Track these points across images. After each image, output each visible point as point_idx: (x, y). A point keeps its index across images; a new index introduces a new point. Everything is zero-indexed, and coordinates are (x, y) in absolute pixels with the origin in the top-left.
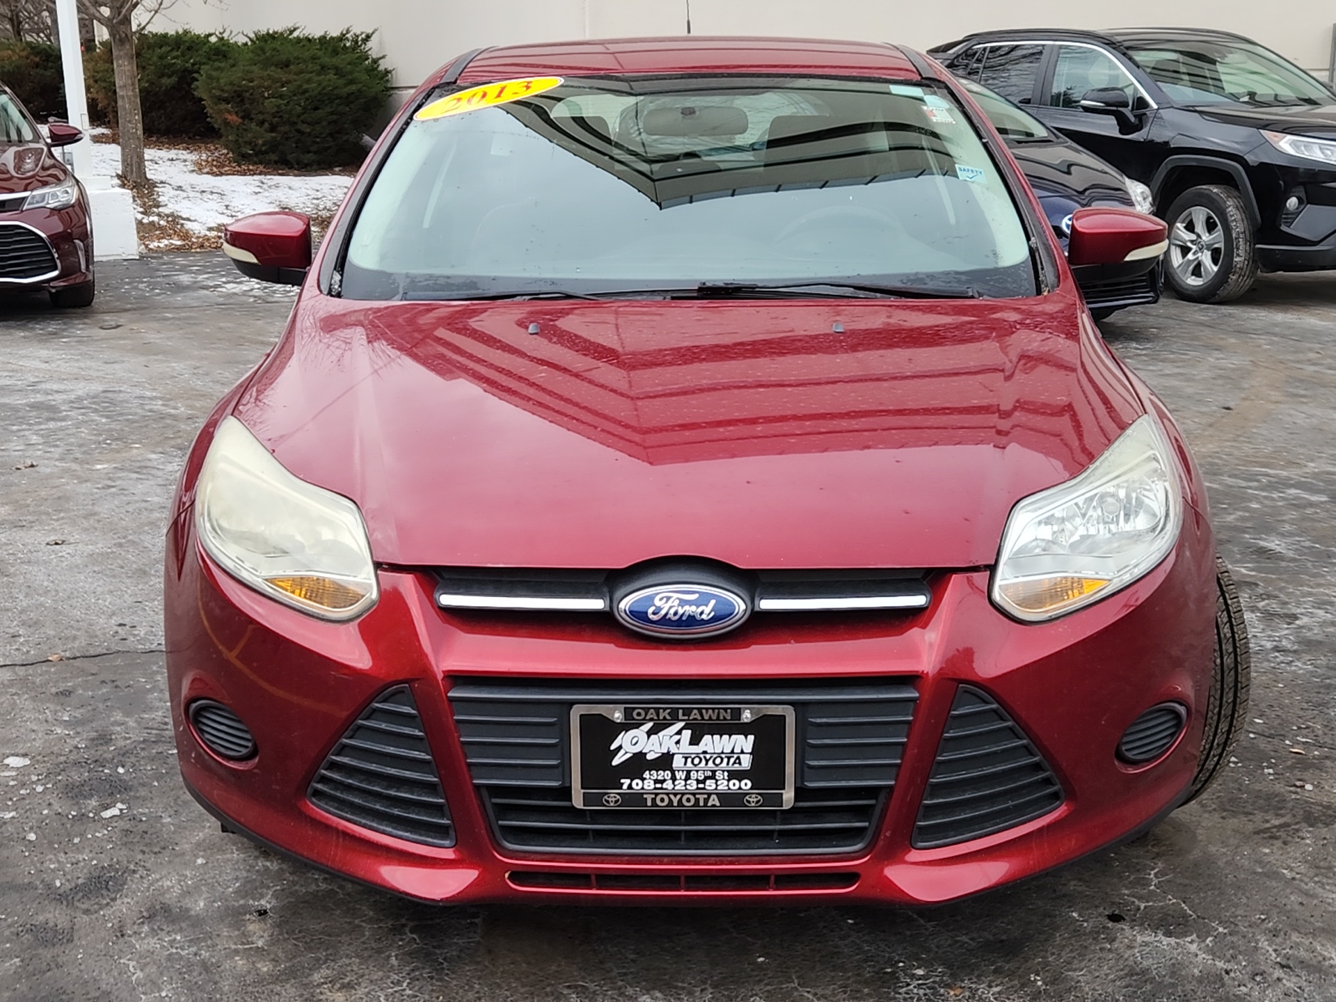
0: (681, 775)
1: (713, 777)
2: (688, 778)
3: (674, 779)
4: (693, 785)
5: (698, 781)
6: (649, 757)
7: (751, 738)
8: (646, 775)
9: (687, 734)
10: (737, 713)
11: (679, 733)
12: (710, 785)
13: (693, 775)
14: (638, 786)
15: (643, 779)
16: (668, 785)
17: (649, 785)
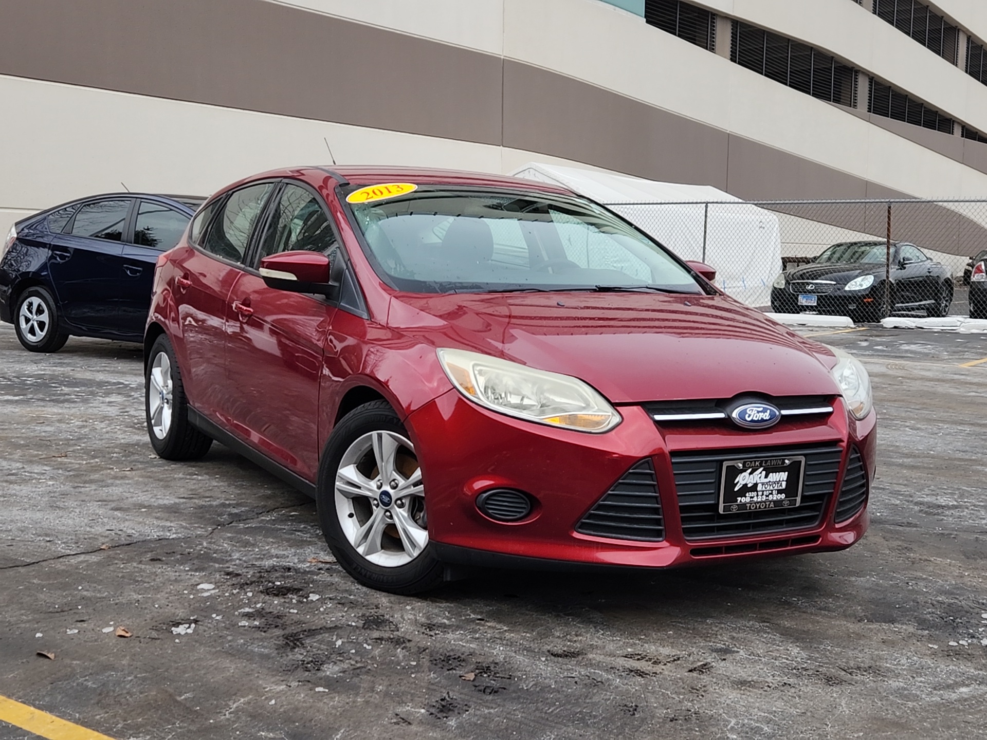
0: (760, 493)
1: (772, 494)
2: (763, 494)
3: (757, 495)
4: (764, 498)
5: (767, 496)
6: (749, 485)
7: (787, 473)
8: (747, 495)
9: (764, 473)
10: (783, 462)
11: (761, 473)
12: (770, 497)
13: (765, 493)
14: (743, 500)
15: (746, 497)
16: (755, 499)
17: (748, 500)
